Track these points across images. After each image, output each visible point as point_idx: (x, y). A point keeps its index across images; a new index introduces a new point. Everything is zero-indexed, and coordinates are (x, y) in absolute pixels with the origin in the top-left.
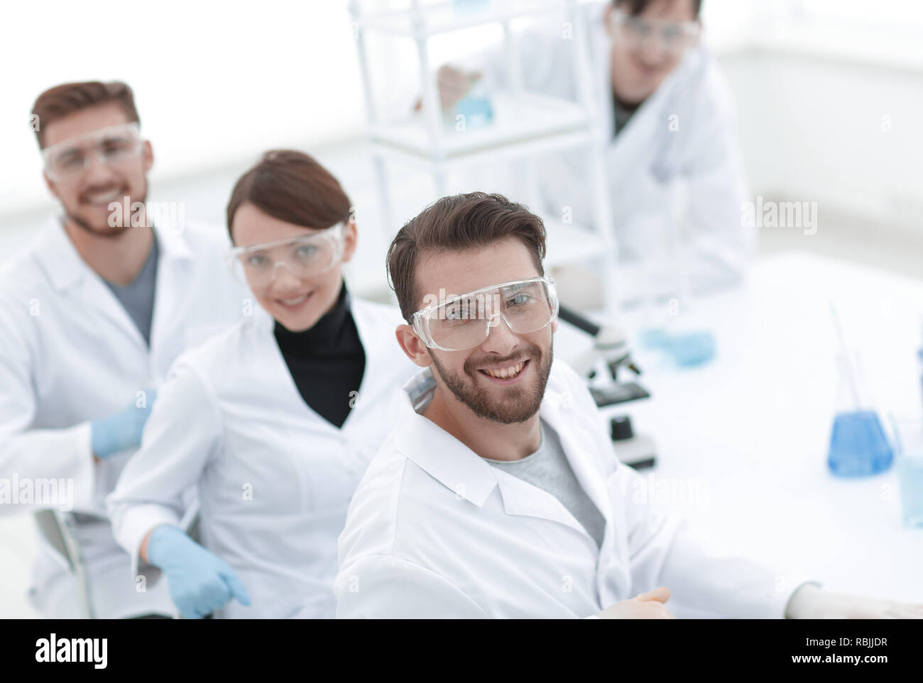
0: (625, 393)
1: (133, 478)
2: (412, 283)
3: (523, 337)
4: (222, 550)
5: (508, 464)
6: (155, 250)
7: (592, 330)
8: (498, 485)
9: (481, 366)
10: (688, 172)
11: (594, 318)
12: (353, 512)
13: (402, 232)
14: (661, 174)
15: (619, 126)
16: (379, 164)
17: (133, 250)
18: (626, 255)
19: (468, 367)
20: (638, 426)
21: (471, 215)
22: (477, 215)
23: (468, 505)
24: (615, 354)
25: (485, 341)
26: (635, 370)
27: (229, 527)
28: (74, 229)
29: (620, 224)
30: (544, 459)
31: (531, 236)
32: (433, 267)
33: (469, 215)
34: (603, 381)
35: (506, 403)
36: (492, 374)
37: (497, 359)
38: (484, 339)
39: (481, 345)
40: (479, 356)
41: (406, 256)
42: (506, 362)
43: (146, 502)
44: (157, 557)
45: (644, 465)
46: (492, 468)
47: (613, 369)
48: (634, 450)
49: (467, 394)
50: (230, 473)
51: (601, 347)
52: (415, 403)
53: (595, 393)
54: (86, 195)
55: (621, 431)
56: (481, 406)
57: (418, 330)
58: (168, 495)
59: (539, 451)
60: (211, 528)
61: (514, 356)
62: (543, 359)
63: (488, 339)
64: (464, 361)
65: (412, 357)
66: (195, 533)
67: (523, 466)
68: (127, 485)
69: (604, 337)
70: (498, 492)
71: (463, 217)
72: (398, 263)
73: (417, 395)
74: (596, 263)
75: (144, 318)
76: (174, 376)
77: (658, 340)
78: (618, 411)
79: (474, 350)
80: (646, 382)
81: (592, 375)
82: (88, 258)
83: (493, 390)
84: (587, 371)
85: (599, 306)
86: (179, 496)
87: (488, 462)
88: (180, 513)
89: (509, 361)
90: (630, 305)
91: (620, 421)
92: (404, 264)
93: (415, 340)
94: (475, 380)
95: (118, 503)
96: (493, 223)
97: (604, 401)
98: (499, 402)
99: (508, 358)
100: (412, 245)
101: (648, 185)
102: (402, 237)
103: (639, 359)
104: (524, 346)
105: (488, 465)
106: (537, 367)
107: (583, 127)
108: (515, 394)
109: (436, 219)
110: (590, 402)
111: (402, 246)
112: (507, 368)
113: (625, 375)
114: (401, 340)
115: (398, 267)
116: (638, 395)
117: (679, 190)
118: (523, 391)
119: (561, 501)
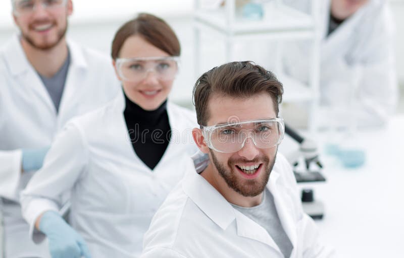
0: (312, 177)
1: (37, 183)
2: (205, 109)
3: (262, 151)
4: (80, 229)
5: (243, 209)
6: (68, 61)
7: (299, 140)
8: (236, 219)
9: (236, 163)
10: (364, 62)
11: (302, 133)
12: (154, 223)
13: (204, 76)
14: (349, 60)
15: (331, 31)
16: (197, 32)
17: (56, 58)
18: (324, 102)
19: (230, 162)
20: (317, 196)
21: (244, 79)
22: (247, 80)
23: (218, 228)
24: (310, 155)
25: (240, 150)
26: (320, 165)
27: (85, 217)
28: (25, 44)
29: (324, 84)
30: (263, 209)
31: (274, 92)
32: (218, 104)
33: (242, 80)
34: (301, 168)
35: (246, 186)
36: (242, 168)
37: (245, 161)
38: (241, 149)
39: (238, 152)
40: (235, 157)
41: (205, 92)
42: (250, 163)
43: (43, 197)
44: (44, 228)
45: (318, 217)
46: (234, 209)
47: (308, 163)
48: (313, 209)
49: (226, 176)
50: (89, 187)
51: (303, 150)
52: (196, 166)
53: (297, 175)
54: (33, 25)
55: (307, 197)
56: (232, 183)
57: (204, 135)
58: (54, 194)
59: (261, 205)
60: (76, 217)
61: (255, 160)
62: (270, 164)
63: (242, 149)
64: (228, 159)
65: (200, 147)
66: (67, 217)
67: (251, 211)
68: (33, 186)
69: (306, 145)
70: (235, 224)
71: (239, 80)
72: (199, 95)
73: (198, 162)
74: (307, 104)
75: (57, 97)
76: (66, 129)
77: (335, 151)
78: (307, 186)
79: (234, 154)
80: (324, 172)
81: (296, 165)
82: (31, 61)
83: (241, 178)
84: (293, 161)
85: (306, 128)
86: (60, 196)
87: (232, 206)
88: (60, 206)
89: (252, 163)
90: (322, 129)
91: (307, 192)
92: (203, 97)
93: (202, 138)
94: (232, 170)
95: (27, 196)
96: (256, 85)
97: (300, 180)
98: (242, 184)
99: (251, 161)
100: (209, 87)
101: (341, 65)
102: (203, 79)
103: (323, 160)
104: (261, 156)
105: (232, 207)
106: (266, 168)
107: (311, 29)
108: (252, 183)
109: (223, 78)
110: (293, 179)
111: (203, 85)
112: (250, 166)
113: (314, 167)
114: (194, 136)
115: (199, 98)
116: (319, 179)
117: (358, 71)
118: (257, 182)
119: (269, 232)
